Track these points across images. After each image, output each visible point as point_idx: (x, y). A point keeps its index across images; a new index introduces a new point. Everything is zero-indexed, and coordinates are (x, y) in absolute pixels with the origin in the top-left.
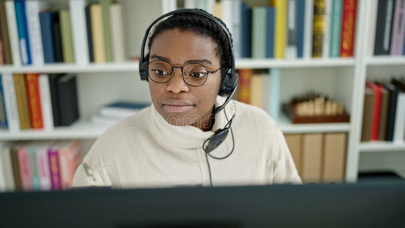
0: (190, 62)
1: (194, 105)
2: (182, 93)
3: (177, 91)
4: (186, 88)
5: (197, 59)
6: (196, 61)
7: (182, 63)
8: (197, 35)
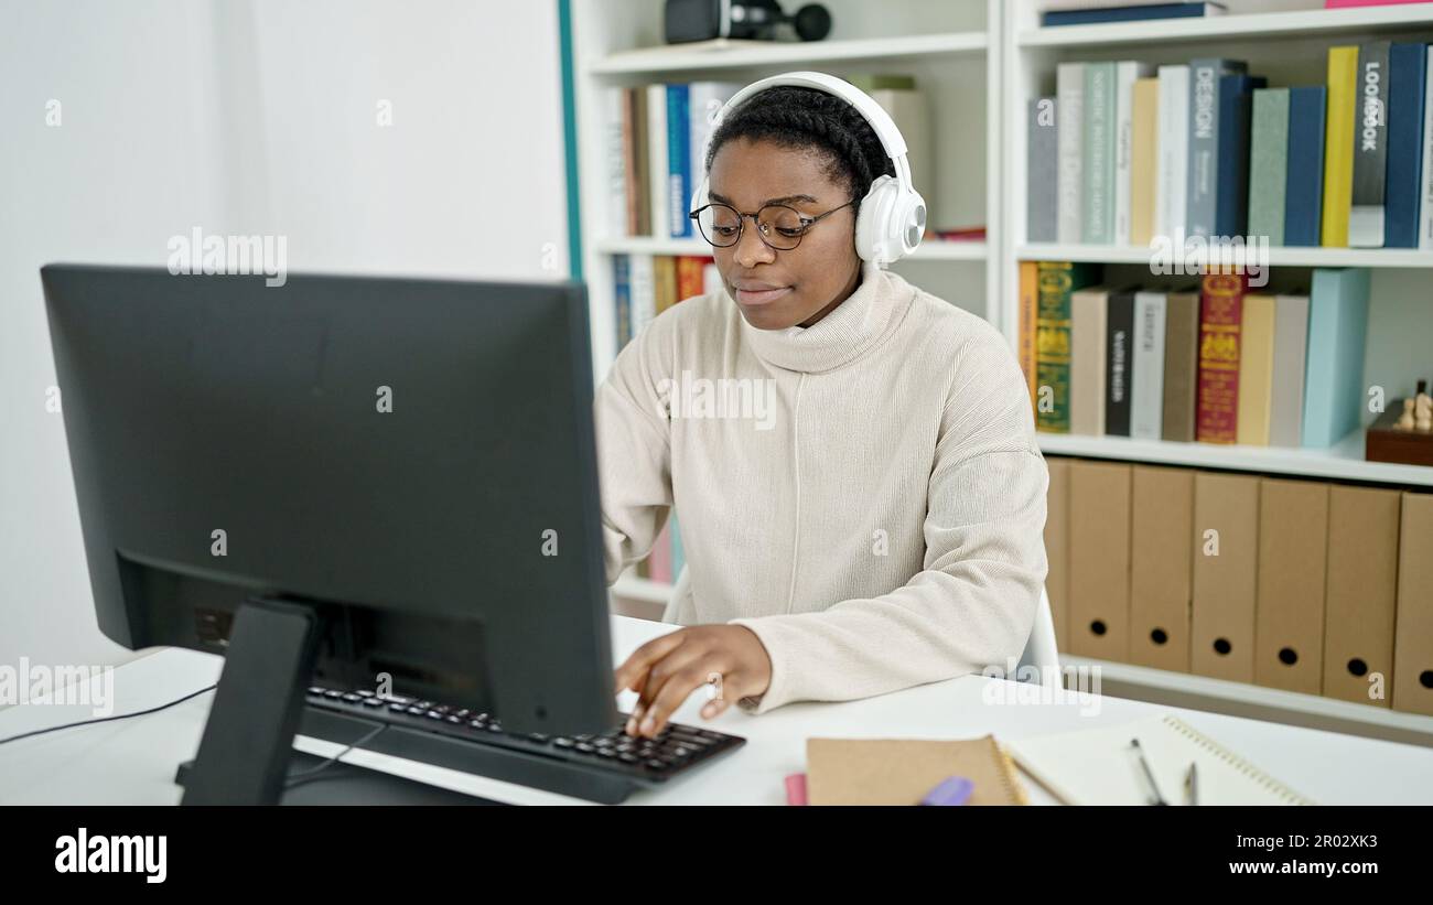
0: (770, 205)
1: (792, 287)
2: (759, 267)
3: (748, 261)
4: (767, 257)
5: (781, 196)
6: (781, 200)
7: (755, 208)
8: (783, 146)
